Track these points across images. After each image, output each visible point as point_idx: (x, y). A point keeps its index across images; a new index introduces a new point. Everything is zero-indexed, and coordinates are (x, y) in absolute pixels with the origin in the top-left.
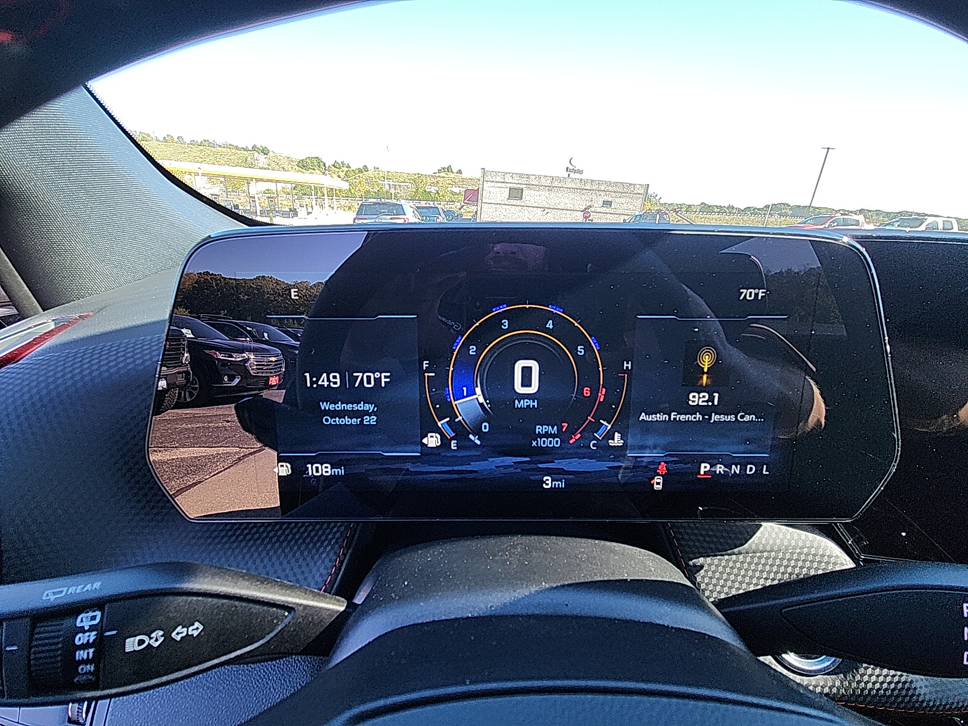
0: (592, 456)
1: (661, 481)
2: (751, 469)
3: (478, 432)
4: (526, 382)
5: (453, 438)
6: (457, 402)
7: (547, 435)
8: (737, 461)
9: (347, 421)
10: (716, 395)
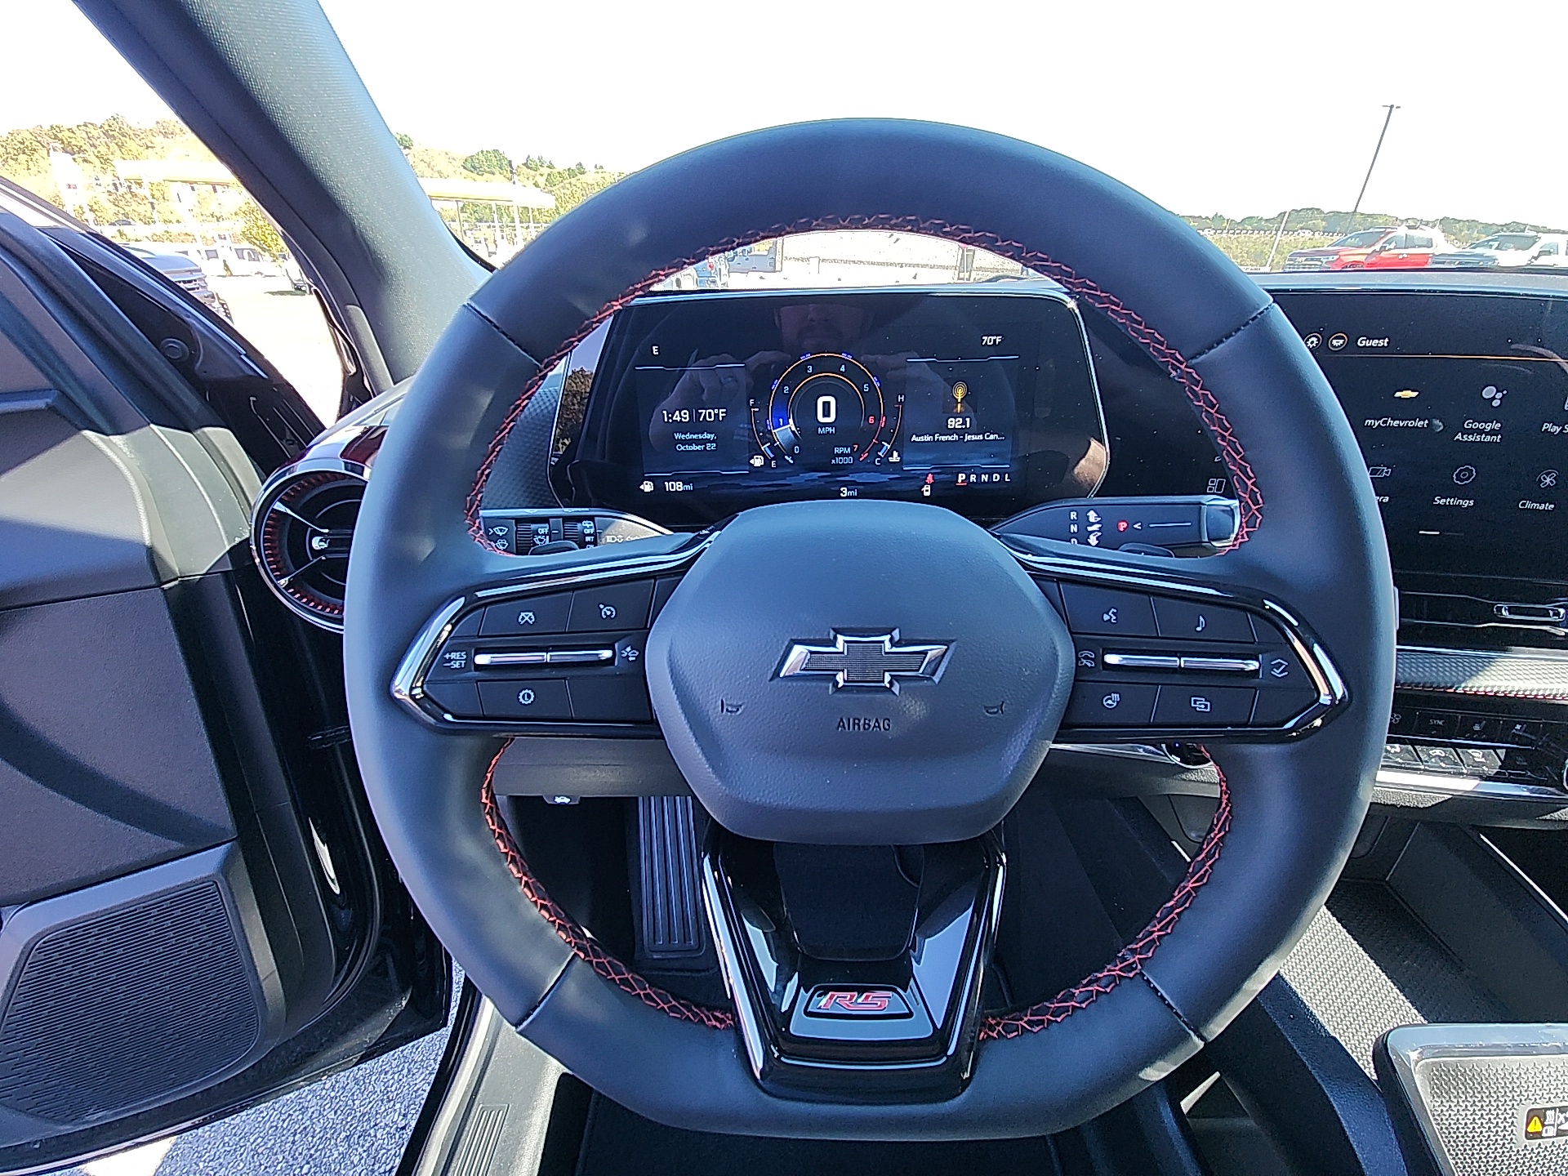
0: (877, 470)
1: (929, 488)
2: (996, 477)
3: (792, 454)
4: (826, 414)
5: (773, 459)
6: (775, 431)
7: (843, 455)
8: (985, 471)
9: (694, 447)
10: (968, 420)
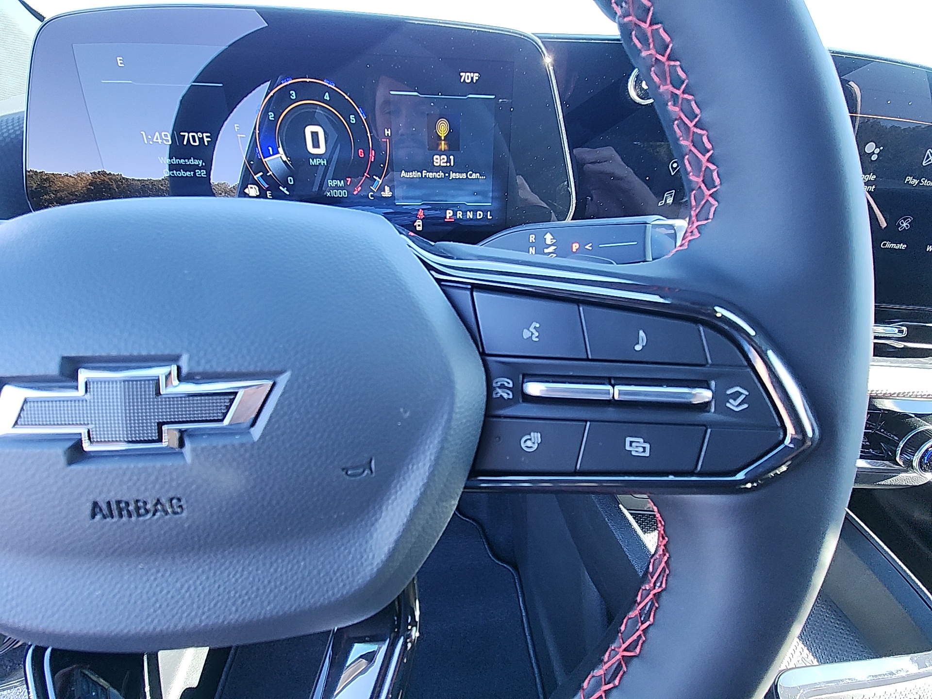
0: (371, 204)
1: (421, 223)
2: (480, 215)
3: (286, 185)
4: (316, 145)
5: (268, 189)
6: (266, 160)
7: (337, 188)
8: (470, 208)
9: (183, 173)
10: (452, 157)
